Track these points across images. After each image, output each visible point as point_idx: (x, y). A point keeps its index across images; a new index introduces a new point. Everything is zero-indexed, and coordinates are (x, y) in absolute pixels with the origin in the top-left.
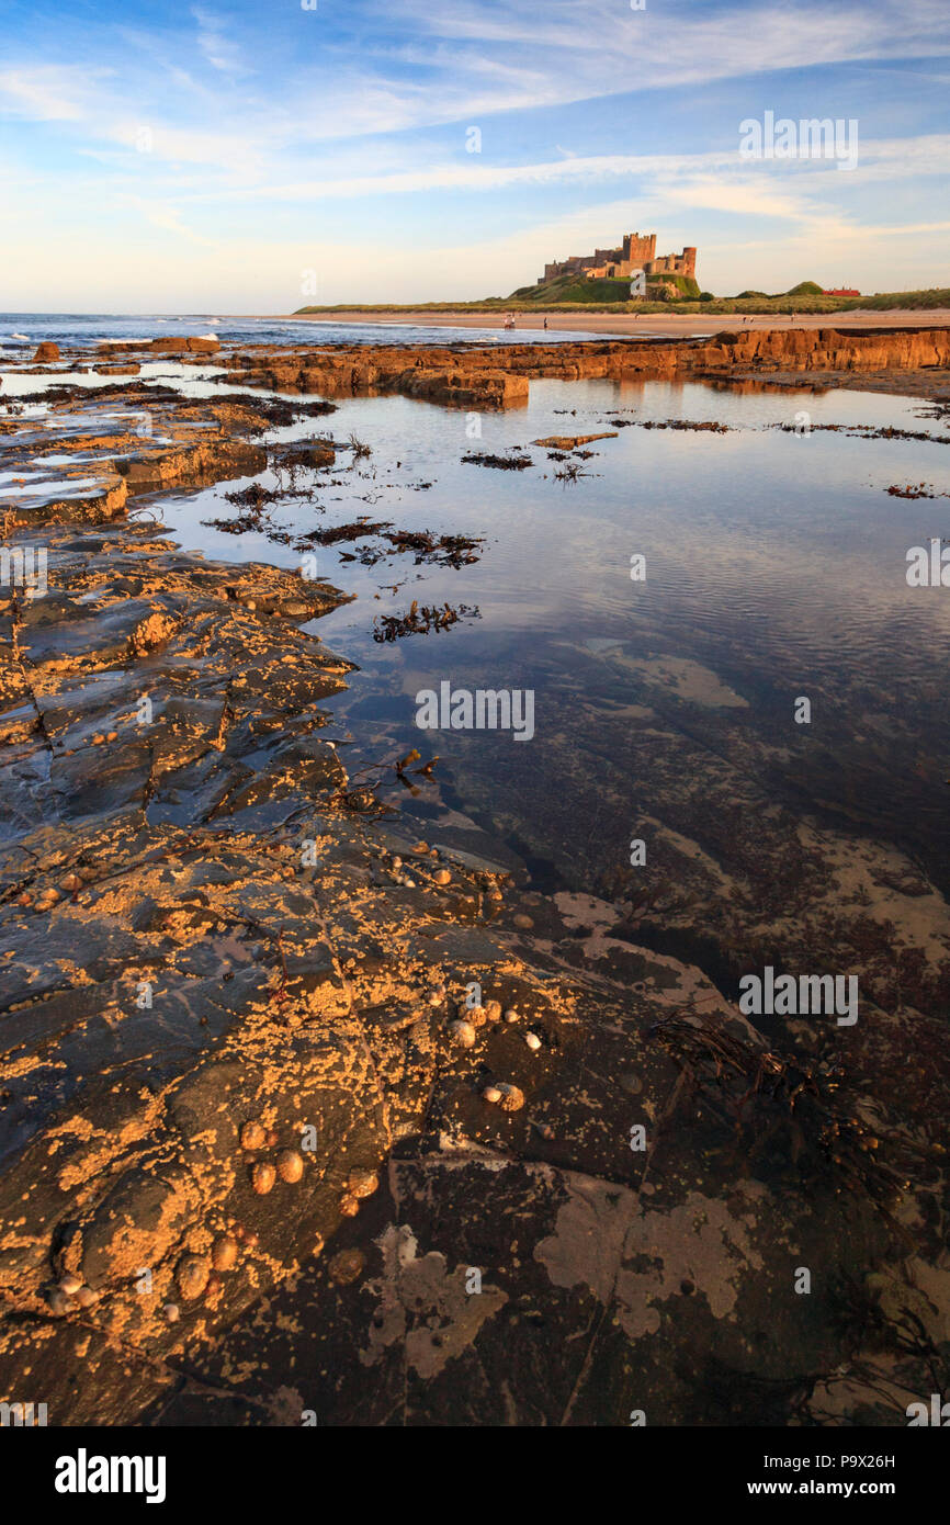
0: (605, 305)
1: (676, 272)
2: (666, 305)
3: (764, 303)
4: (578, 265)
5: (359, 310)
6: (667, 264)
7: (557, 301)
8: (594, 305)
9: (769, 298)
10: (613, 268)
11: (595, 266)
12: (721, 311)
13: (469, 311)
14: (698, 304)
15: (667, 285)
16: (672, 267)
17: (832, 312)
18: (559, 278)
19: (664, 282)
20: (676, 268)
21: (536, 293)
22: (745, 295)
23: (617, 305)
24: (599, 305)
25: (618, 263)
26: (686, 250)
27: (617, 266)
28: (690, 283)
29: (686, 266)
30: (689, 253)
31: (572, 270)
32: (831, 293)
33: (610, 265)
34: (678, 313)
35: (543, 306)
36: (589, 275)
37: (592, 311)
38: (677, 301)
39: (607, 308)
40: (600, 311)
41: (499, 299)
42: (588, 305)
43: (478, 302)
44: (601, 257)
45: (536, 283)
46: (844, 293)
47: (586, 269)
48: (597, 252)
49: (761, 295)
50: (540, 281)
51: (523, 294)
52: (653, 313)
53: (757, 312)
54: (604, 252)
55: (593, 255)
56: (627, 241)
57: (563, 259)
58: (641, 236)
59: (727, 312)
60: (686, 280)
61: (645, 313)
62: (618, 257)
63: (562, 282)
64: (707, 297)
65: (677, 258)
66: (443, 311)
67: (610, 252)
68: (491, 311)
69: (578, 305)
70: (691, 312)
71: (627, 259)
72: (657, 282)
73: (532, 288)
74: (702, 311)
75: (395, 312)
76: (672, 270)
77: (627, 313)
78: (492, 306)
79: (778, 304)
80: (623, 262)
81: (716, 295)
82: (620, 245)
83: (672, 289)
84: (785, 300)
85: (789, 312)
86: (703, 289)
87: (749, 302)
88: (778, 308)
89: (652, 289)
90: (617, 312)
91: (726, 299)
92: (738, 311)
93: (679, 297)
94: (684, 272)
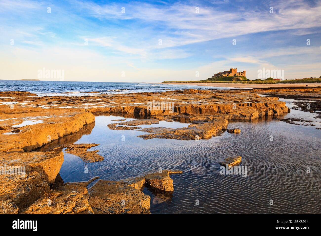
1: (242, 75)
2: (240, 82)
3: (260, 82)
4: (221, 74)
5: (176, 82)
6: (240, 74)
7: (216, 81)
8: (225, 82)
9: (262, 80)
10: (228, 75)
12: (251, 83)
13: (199, 82)
14: (247, 81)
16: (241, 74)
17: (275, 83)
18: (217, 76)
19: (239, 77)
20: (242, 74)
23: (230, 82)
24: (226, 82)
26: (243, 71)
27: (229, 74)
28: (245, 77)
30: (244, 72)
31: (220, 75)
32: (275, 80)
33: (227, 74)
34: (243, 83)
35: (214, 82)
36: (223, 76)
37: (225, 83)
38: (242, 81)
39: (228, 82)
40: (227, 83)
41: (204, 80)
42: (224, 82)
43: (200, 81)
46: (277, 80)
47: (223, 75)
49: (260, 80)
50: (213, 77)
51: (209, 79)
52: (237, 83)
53: (259, 83)
55: (224, 72)
56: (231, 70)
57: (218, 73)
58: (234, 69)
59: (253, 83)
61: (236, 83)
62: (229, 72)
63: (218, 77)
64: (248, 80)
65: (242, 73)
66: (194, 82)
67: (227, 71)
69: (222, 82)
70: (245, 83)
71: (231, 73)
72: (238, 77)
73: (211, 78)
74: (248, 83)
75: (184, 82)
77: (232, 83)
78: (203, 81)
79: (264, 82)
81: (250, 80)
83: (241, 79)
84: (265, 81)
85: (266, 83)
86: (247, 79)
87: (257, 81)
89: (237, 79)
90: (230, 83)
91: (252, 80)
92: (255, 83)
93: (242, 80)
94: (243, 75)
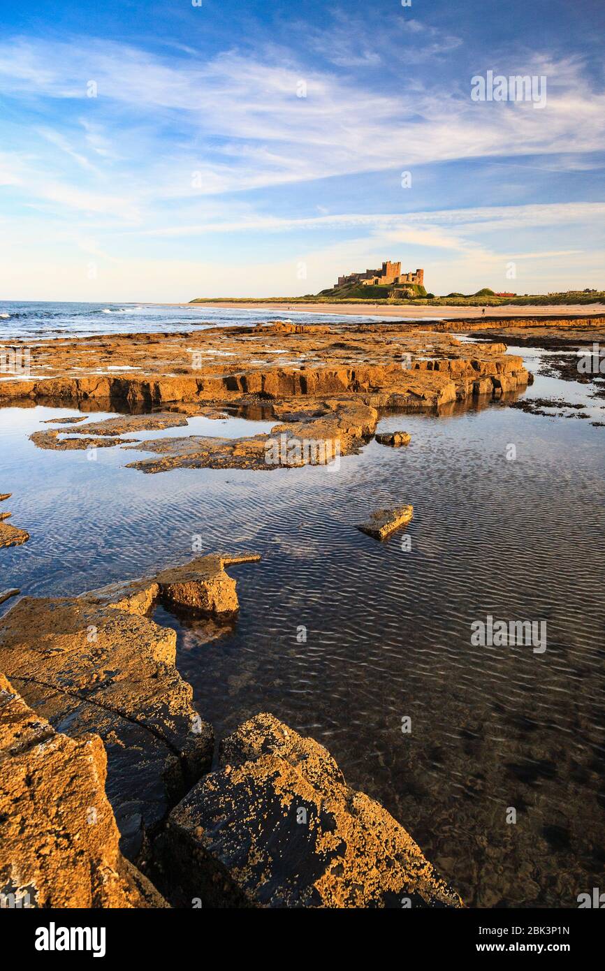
0: (375, 300)
1: (413, 283)
2: (409, 301)
3: (461, 300)
4: (357, 278)
5: (232, 301)
6: (408, 278)
7: (345, 298)
8: (369, 300)
9: (465, 297)
10: (377, 280)
11: (367, 279)
12: (438, 304)
13: (298, 302)
14: (426, 300)
15: (408, 289)
16: (410, 279)
17: (498, 305)
18: (346, 285)
19: (407, 287)
20: (413, 280)
21: (334, 292)
22: (452, 295)
23: (382, 300)
24: (371, 300)
25: (380, 277)
26: (418, 270)
27: (380, 279)
28: (421, 289)
29: (418, 279)
30: (419, 273)
31: (354, 280)
32: (498, 295)
33: (376, 278)
34: (416, 305)
35: (339, 300)
36: (364, 283)
37: (369, 303)
38: (414, 298)
39: (377, 302)
40: (373, 303)
41: (312, 296)
42: (365, 300)
43: (301, 298)
44: (370, 274)
45: (333, 287)
46: (505, 295)
47: (362, 280)
48: (367, 271)
49: (460, 296)
50: (335, 286)
51: (326, 293)
52: (402, 305)
53: (458, 305)
54: (371, 271)
56: (385, 266)
57: (348, 274)
58: (392, 263)
59: (442, 305)
60: (418, 286)
61: (397, 305)
62: (382, 273)
63: (350, 287)
64: (430, 296)
65: (413, 275)
66: (282, 302)
67: (375, 271)
68: (311, 302)
69: (360, 300)
70: (423, 305)
71: (385, 275)
72: (403, 287)
73: (331, 290)
74: (429, 304)
76: (410, 282)
77: (388, 304)
78: (309, 299)
79: (469, 301)
80: (382, 277)
81: (435, 295)
82: (381, 267)
83: (411, 292)
84: (473, 298)
85: (475, 305)
86: (428, 292)
87: (453, 299)
88: (469, 303)
89: (400, 291)
90: (382, 304)
91: (441, 297)
92: (448, 304)
93: (415, 296)
94: (417, 283)
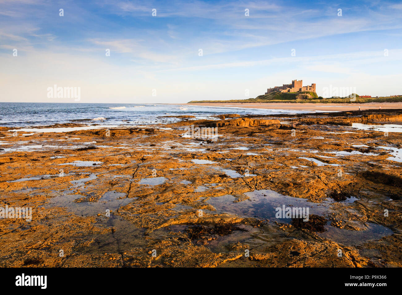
0: (289, 101)
1: (310, 91)
2: (309, 101)
3: (341, 100)
4: (278, 89)
5: (210, 102)
6: (307, 89)
7: (272, 99)
9: (342, 98)
10: (289, 90)
11: (283, 89)
12: (327, 102)
14: (318, 100)
15: (307, 94)
18: (272, 93)
19: (306, 94)
20: (310, 89)
21: (265, 97)
22: (333, 98)
23: (293, 100)
24: (287, 101)
25: (291, 88)
26: (312, 84)
27: (291, 89)
28: (314, 94)
29: (313, 89)
30: (313, 86)
31: (276, 90)
32: (362, 97)
33: (288, 89)
34: (313, 103)
35: (269, 101)
36: (282, 92)
37: (285, 102)
40: (288, 102)
41: (253, 99)
42: (283, 101)
43: (247, 100)
44: (285, 87)
45: (264, 94)
46: (366, 97)
47: (281, 90)
48: (284, 85)
49: (339, 98)
50: (266, 93)
51: (261, 97)
52: (305, 103)
53: (339, 103)
54: (286, 85)
55: (283, 86)
56: (293, 82)
57: (273, 87)
58: (297, 81)
59: (329, 103)
60: (313, 93)
61: (303, 103)
62: (291, 86)
63: (274, 94)
64: (321, 98)
65: (310, 87)
66: (236, 102)
67: (288, 85)
68: (252, 102)
69: (280, 101)
70: (318, 103)
71: (294, 87)
72: (304, 94)
73: (263, 95)
74: (321, 102)
75: (221, 102)
76: (309, 90)
77: (297, 103)
78: (251, 101)
79: (345, 100)
80: (292, 88)
81: (323, 97)
82: (291, 83)
83: (309, 96)
85: (349, 103)
86: (319, 96)
87: (335, 100)
88: (346, 102)
89: (303, 96)
90: (293, 103)
91: (327, 99)
92: (332, 102)
93: (312, 98)
94: (312, 91)
